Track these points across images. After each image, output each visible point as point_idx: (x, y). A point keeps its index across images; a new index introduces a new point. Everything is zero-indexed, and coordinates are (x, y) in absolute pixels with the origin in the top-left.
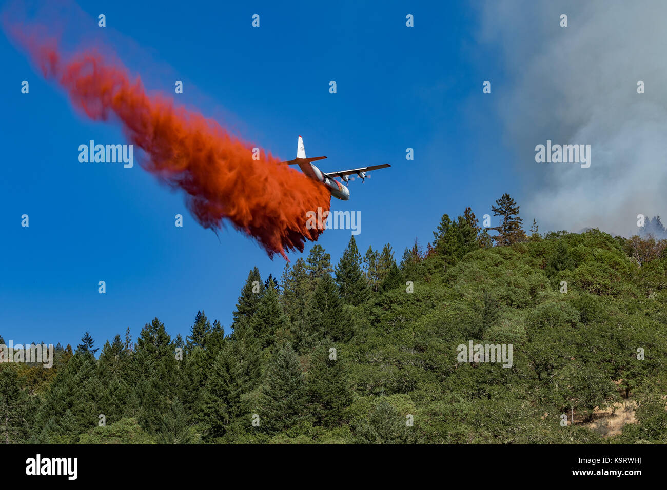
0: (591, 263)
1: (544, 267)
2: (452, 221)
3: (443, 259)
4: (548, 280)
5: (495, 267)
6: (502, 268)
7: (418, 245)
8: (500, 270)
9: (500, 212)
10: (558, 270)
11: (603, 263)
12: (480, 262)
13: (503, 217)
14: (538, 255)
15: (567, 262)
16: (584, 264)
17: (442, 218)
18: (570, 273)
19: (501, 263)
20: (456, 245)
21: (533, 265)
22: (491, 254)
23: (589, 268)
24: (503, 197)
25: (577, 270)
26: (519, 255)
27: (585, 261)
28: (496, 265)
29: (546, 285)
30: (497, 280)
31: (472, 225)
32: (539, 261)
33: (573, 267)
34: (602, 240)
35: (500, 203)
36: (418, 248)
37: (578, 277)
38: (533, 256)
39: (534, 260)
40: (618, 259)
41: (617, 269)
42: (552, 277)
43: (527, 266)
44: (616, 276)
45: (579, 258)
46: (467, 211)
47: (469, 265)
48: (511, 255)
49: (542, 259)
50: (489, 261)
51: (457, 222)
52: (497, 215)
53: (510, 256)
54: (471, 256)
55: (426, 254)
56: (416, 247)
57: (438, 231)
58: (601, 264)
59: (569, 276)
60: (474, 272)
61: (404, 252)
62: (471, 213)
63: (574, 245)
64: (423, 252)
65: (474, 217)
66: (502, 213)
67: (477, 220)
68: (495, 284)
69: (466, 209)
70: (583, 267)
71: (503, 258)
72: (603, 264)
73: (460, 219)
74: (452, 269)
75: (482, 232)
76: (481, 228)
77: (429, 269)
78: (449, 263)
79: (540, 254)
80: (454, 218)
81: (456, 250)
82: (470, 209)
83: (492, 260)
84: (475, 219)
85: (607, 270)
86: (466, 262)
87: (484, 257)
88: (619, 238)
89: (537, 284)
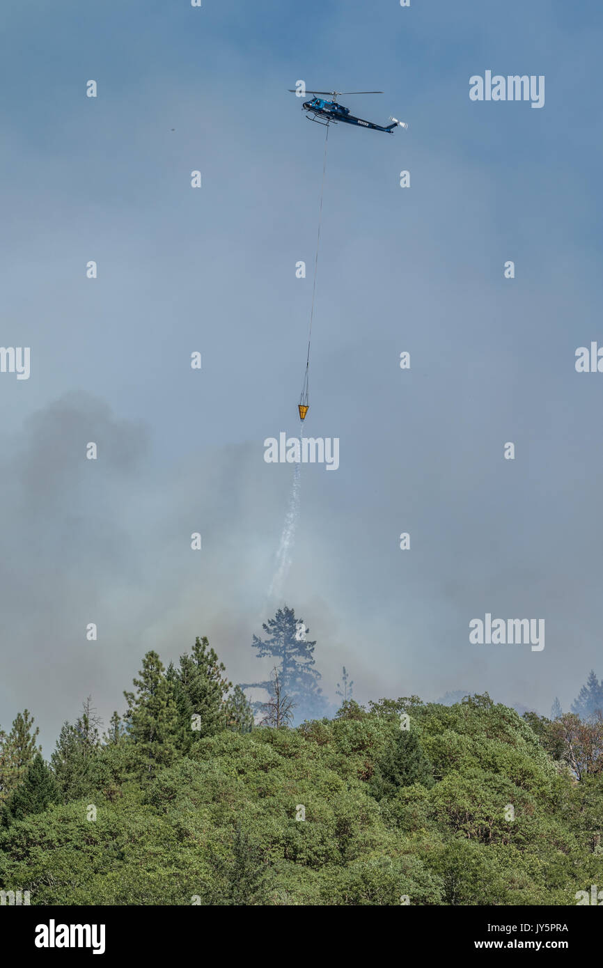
0: (471, 771)
1: (367, 777)
2: (166, 666)
3: (143, 751)
4: (375, 804)
5: (262, 773)
6: (277, 776)
7: (91, 716)
8: (272, 781)
9: (271, 648)
10: (398, 784)
11: (497, 771)
12: (229, 759)
13: (279, 660)
14: (354, 750)
15: (417, 768)
16: (455, 771)
17: (144, 661)
18: (424, 792)
19: (276, 764)
20: (175, 719)
21: (345, 771)
22: (253, 743)
23: (467, 782)
24: (279, 615)
25: (439, 786)
26: (314, 746)
27: (457, 767)
28: (265, 769)
29: (371, 816)
30: (264, 802)
31: (210, 675)
32: (358, 763)
33: (430, 778)
34: (496, 721)
35: (272, 628)
36: (91, 723)
37: (440, 802)
38: (343, 752)
39: (347, 760)
40: (528, 764)
41: (527, 787)
42: (385, 799)
43: (332, 775)
44: (525, 801)
45: (445, 760)
46: (198, 645)
47: (205, 766)
48: (295, 747)
49: (364, 758)
50: (247, 758)
51: (178, 667)
52: (264, 654)
53: (295, 750)
54: (209, 747)
55: (108, 736)
56: (86, 722)
57: (134, 690)
58: (492, 774)
59: (421, 798)
60: (214, 783)
61: (60, 732)
62: (208, 649)
63: (433, 731)
64: (102, 733)
65: (215, 658)
66: (276, 652)
67: (222, 665)
68: (261, 810)
69: (197, 640)
70: (452, 780)
71: (280, 754)
72: (496, 776)
73: (184, 662)
74: (166, 772)
75: (232, 691)
76: (230, 684)
77: (114, 772)
78: (158, 761)
79: (360, 747)
80: (171, 661)
81: (173, 733)
82: (205, 640)
83: (255, 757)
84: (218, 663)
85: (506, 789)
86: (197, 758)
87: (237, 750)
88: (531, 717)
89: (351, 815)
